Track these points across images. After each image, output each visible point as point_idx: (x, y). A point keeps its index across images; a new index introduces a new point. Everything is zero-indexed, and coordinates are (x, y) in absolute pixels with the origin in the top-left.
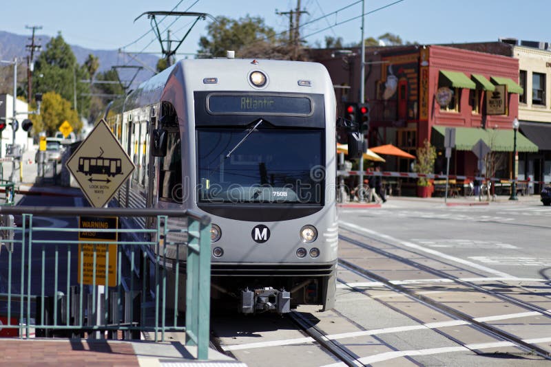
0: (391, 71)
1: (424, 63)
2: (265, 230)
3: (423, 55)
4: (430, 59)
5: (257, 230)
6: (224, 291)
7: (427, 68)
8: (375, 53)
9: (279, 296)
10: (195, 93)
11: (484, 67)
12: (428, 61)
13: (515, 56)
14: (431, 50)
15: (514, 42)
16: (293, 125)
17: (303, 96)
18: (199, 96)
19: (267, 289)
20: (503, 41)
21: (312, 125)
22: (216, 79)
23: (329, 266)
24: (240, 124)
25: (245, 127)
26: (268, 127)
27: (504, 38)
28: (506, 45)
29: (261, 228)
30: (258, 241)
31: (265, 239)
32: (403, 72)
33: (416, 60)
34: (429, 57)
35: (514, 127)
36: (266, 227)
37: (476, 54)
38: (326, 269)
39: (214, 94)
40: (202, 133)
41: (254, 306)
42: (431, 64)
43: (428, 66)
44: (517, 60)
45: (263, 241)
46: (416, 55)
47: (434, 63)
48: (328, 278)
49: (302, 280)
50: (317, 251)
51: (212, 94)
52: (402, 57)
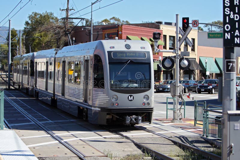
0: (106, 36)
1: (120, 33)
2: (132, 97)
3: (120, 29)
4: (123, 31)
5: (130, 97)
6: (118, 117)
7: (121, 35)
8: (100, 28)
9: (138, 118)
10: (108, 52)
11: (147, 34)
12: (122, 32)
13: (161, 29)
14: (123, 27)
15: (161, 23)
16: (140, 62)
17: (143, 52)
18: (109, 53)
19: (133, 116)
20: (156, 22)
21: (146, 62)
22: (114, 47)
23: (152, 109)
24: (123, 62)
25: (124, 63)
26: (132, 63)
27: (157, 21)
28: (157, 24)
29: (131, 96)
30: (130, 100)
31: (132, 99)
32: (111, 36)
33: (117, 31)
34: (122, 30)
35: (159, 60)
36: (132, 96)
37: (143, 28)
38: (151, 109)
39: (114, 52)
40: (111, 65)
41: (130, 121)
42: (123, 33)
43: (122, 34)
44: (162, 31)
45: (131, 100)
46: (117, 29)
47: (124, 33)
48: (152, 112)
49: (144, 113)
50: (149, 104)
51: (113, 52)
52: (111, 30)
